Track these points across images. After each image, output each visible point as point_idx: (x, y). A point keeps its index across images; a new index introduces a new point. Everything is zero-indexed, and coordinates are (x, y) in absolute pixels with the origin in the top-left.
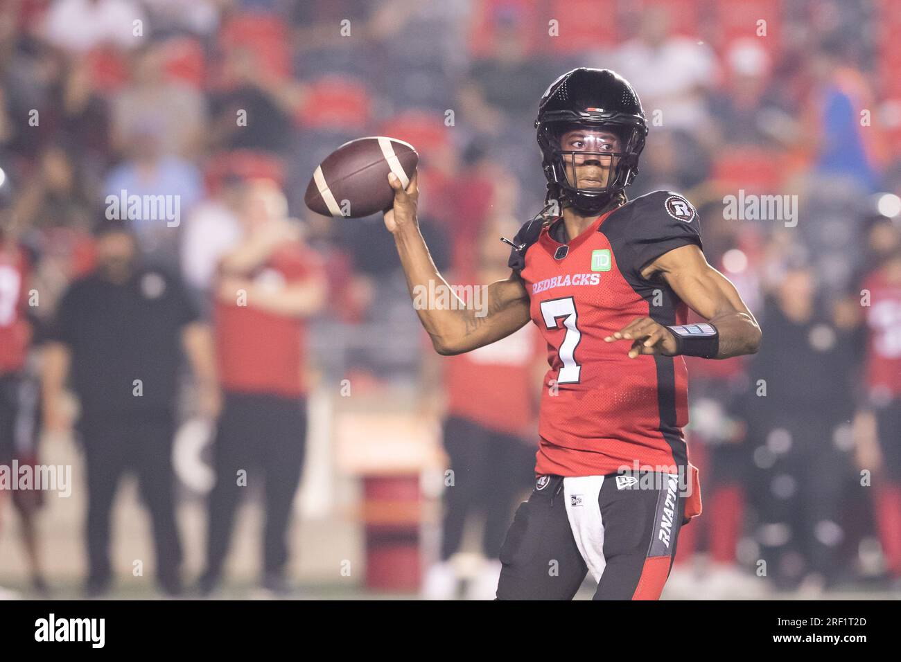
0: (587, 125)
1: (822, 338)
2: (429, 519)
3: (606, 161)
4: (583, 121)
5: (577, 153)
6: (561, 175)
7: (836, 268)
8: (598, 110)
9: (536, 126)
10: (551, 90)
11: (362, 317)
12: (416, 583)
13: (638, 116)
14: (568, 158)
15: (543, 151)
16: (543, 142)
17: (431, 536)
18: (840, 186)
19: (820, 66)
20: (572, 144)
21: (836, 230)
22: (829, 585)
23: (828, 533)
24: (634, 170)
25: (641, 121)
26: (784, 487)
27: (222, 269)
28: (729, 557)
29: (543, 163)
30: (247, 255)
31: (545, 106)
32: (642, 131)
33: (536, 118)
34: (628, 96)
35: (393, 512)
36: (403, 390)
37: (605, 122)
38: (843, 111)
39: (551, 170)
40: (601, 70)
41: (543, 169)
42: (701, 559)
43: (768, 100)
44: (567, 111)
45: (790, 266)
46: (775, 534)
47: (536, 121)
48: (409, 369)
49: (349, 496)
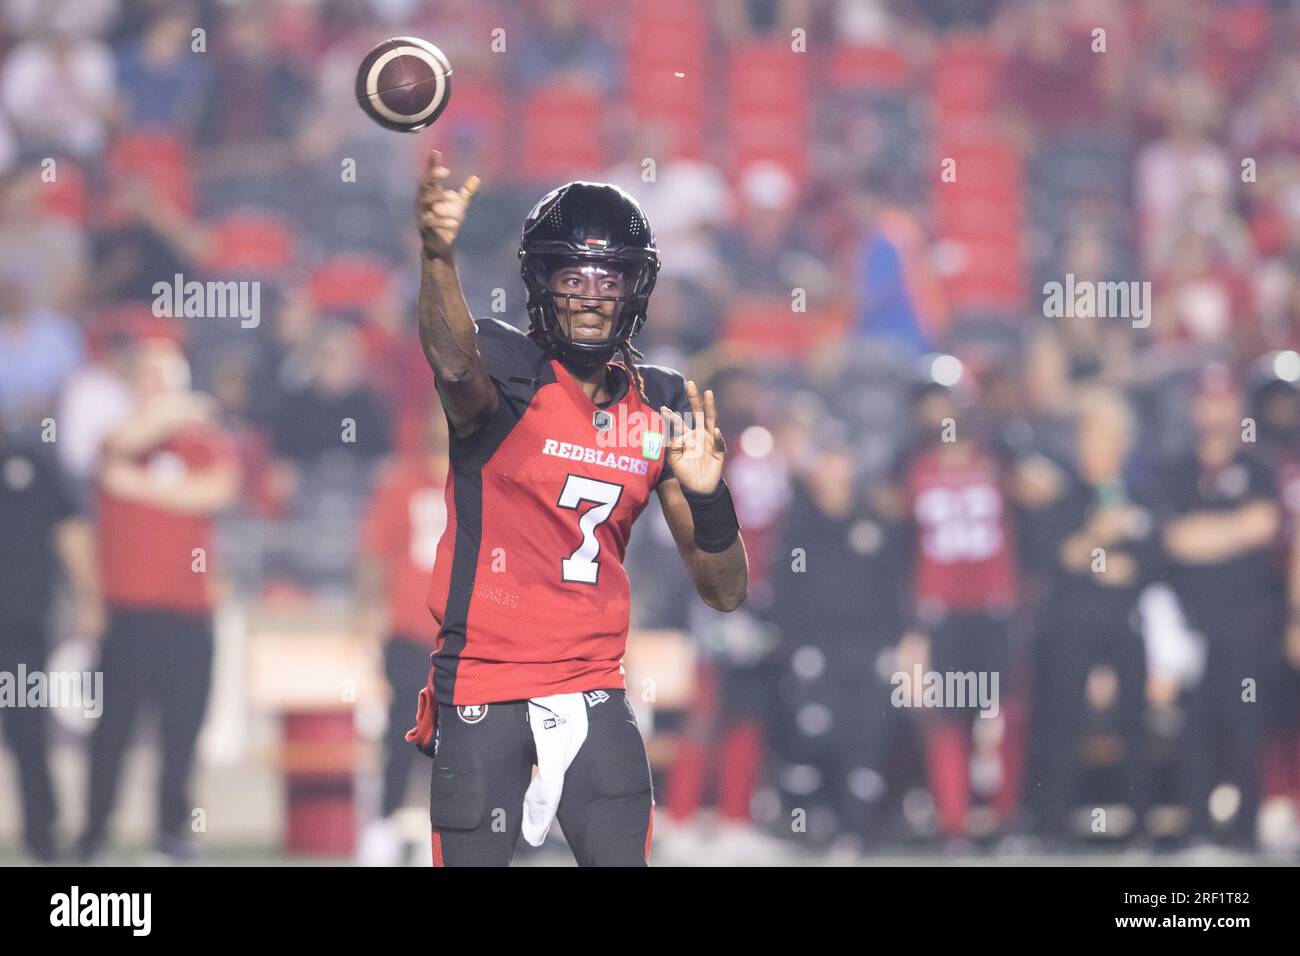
0: (585, 260)
1: (866, 538)
2: (366, 766)
3: (609, 306)
4: (579, 255)
5: (573, 296)
6: (552, 322)
7: (877, 450)
8: (600, 242)
9: (520, 256)
10: (541, 211)
11: (284, 512)
12: (349, 845)
13: (649, 249)
14: (561, 302)
15: (529, 290)
16: (529, 278)
17: (369, 786)
18: (883, 351)
19: (861, 206)
20: (566, 281)
21: (878, 403)
22: (867, 849)
23: (866, 784)
24: (643, 316)
25: (653, 255)
26: (814, 720)
27: (107, 450)
28: (740, 812)
29: (528, 304)
30: (139, 431)
31: (533, 232)
32: (653, 267)
33: (520, 246)
34: (637, 223)
35: (321, 757)
36: (334, 605)
37: (609, 258)
38: (886, 259)
39: (538, 311)
40: (603, 185)
41: (527, 312)
42: (706, 815)
43: (793, 240)
44: (561, 243)
45: (824, 446)
46: (802, 779)
47: (520, 250)
48: (341, 577)
49: (267, 738)
